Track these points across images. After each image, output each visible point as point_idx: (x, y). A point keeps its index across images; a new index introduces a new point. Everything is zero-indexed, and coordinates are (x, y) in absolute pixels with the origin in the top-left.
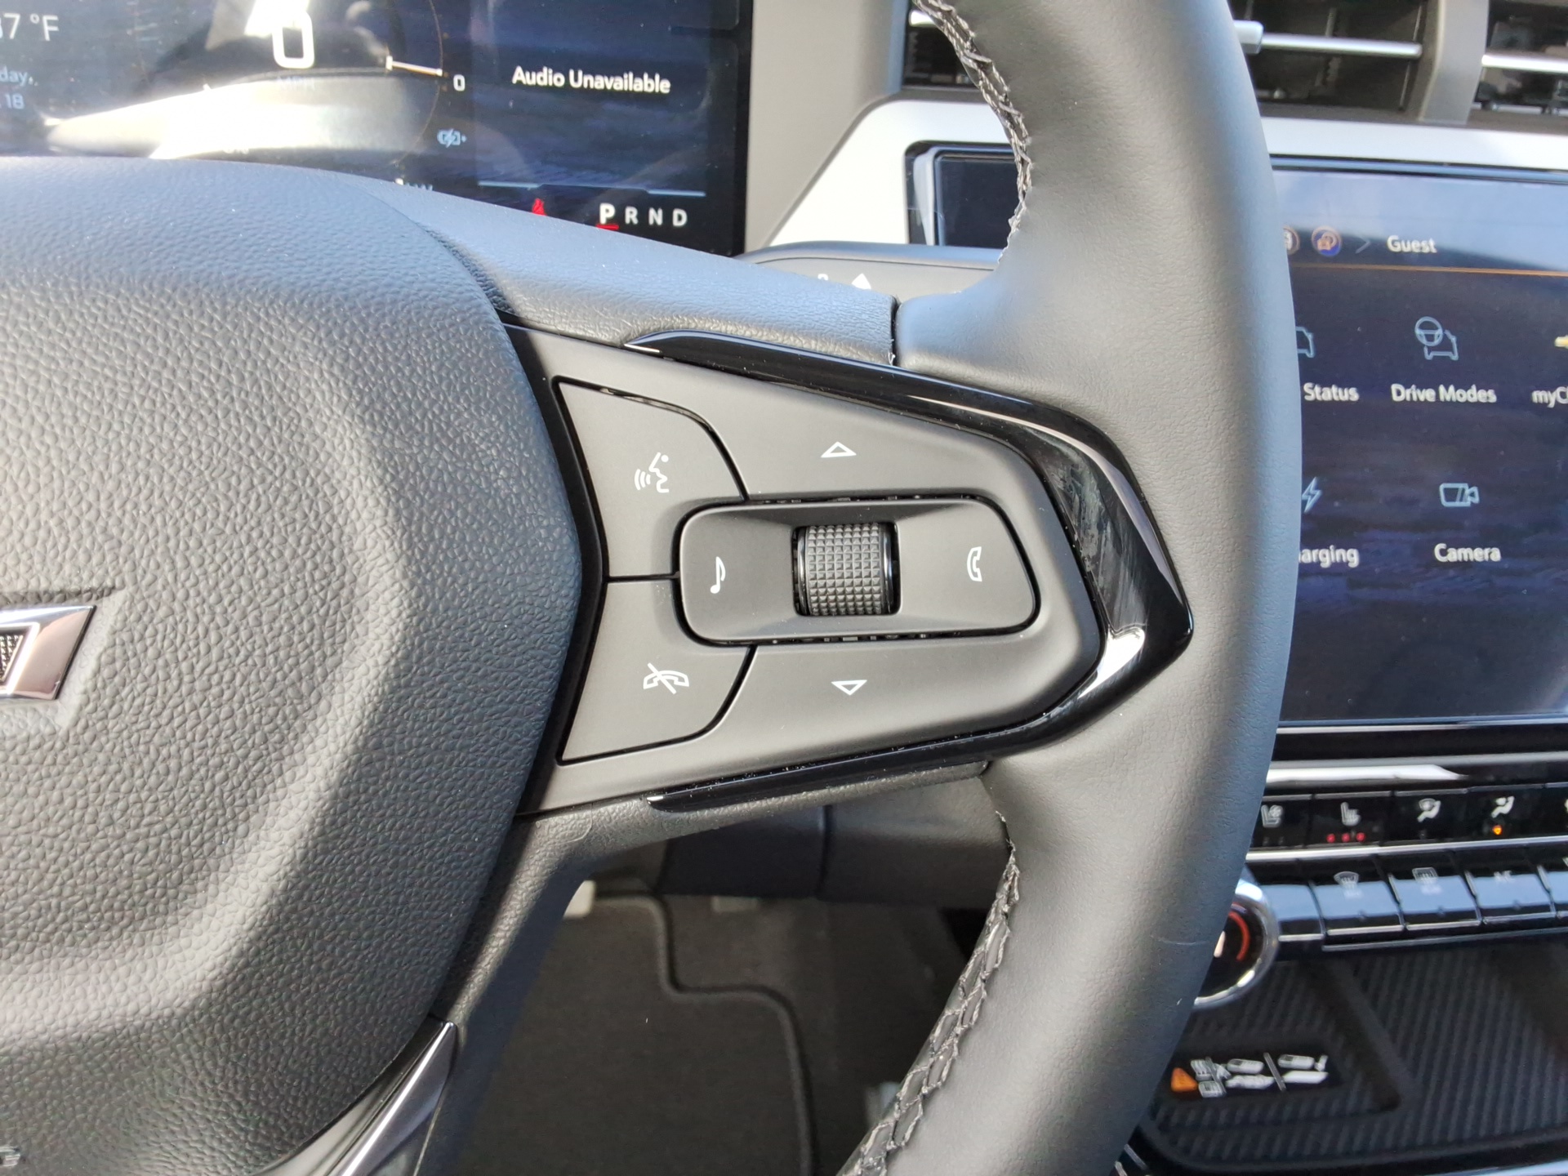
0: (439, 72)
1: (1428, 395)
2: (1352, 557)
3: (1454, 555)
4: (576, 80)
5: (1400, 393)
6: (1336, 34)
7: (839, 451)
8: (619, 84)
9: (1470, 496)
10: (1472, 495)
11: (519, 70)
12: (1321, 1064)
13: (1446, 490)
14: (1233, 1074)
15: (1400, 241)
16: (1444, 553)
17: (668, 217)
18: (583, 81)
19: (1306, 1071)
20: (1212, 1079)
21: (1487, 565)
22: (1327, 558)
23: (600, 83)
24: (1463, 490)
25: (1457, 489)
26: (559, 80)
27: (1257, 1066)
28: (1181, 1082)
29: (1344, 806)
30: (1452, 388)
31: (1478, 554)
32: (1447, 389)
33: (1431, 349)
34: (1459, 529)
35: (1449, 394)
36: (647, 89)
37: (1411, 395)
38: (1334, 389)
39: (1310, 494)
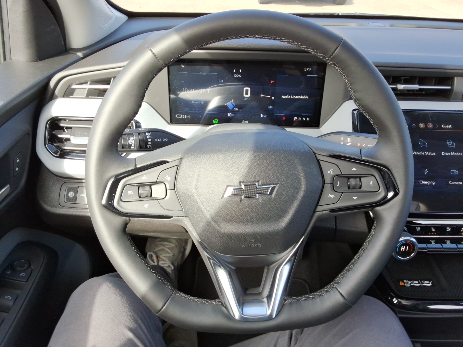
0: (270, 97)
1: (449, 154)
2: (434, 183)
3: (453, 183)
4: (292, 97)
5: (444, 154)
6: (435, 85)
7: (354, 169)
8: (299, 97)
9: (456, 172)
10: (457, 172)
11: (283, 96)
12: (431, 283)
13: (452, 171)
14: (412, 283)
15: (444, 126)
16: (451, 183)
17: (306, 119)
18: (293, 97)
19: (427, 284)
20: (408, 284)
21: (460, 185)
22: (429, 183)
23: (296, 97)
24: (455, 171)
25: (454, 171)
26: (289, 97)
27: (417, 282)
28: (401, 283)
29: (432, 228)
30: (454, 153)
31: (458, 183)
32: (453, 153)
33: (450, 146)
34: (454, 178)
35: (453, 154)
36: (304, 98)
37: (446, 154)
38: (431, 153)
39: (426, 172)
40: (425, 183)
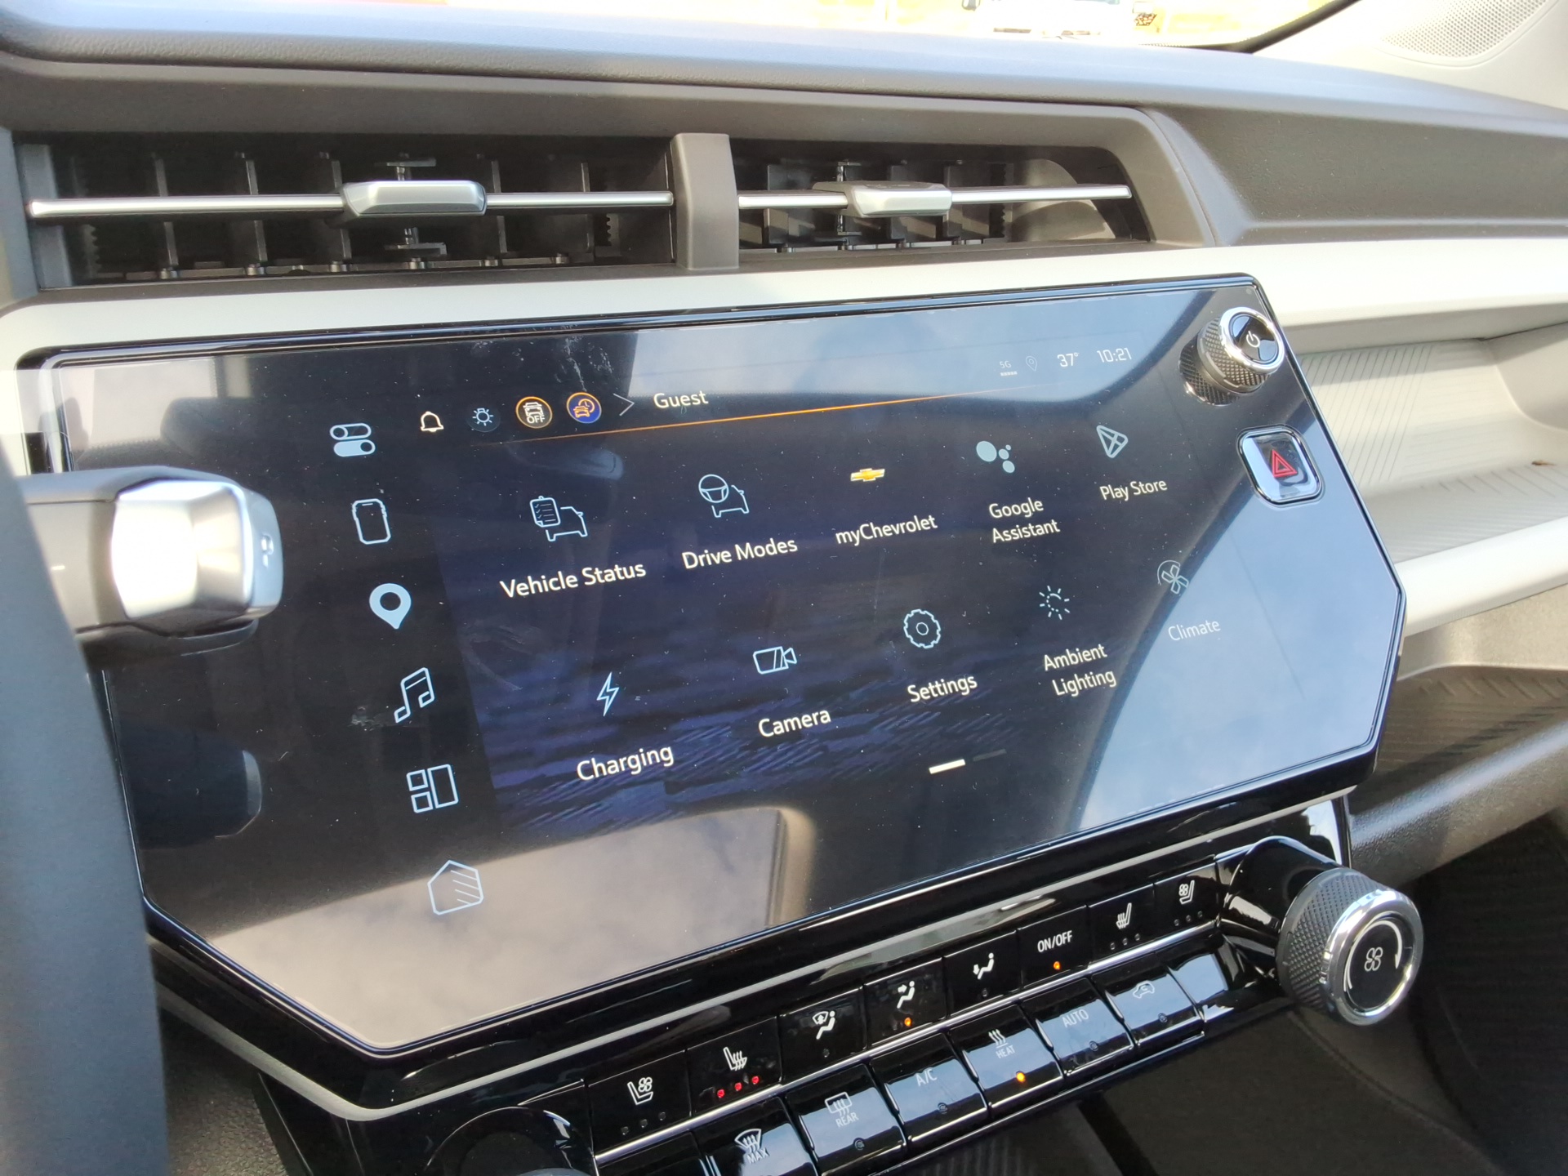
1: (724, 556)
2: (666, 756)
3: (780, 728)
5: (692, 560)
9: (786, 659)
10: (789, 656)
13: (759, 656)
15: (666, 397)
16: (769, 727)
21: (818, 731)
22: (638, 764)
24: (779, 652)
25: (773, 652)
30: (748, 545)
31: (806, 721)
32: (743, 548)
33: (719, 507)
34: (779, 698)
35: (745, 551)
37: (705, 560)
38: (617, 569)
39: (608, 693)
40: (614, 767)
